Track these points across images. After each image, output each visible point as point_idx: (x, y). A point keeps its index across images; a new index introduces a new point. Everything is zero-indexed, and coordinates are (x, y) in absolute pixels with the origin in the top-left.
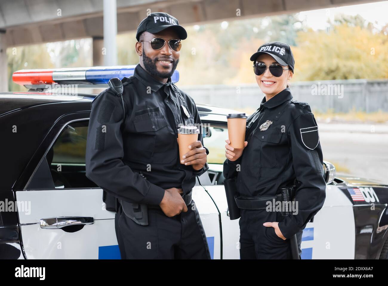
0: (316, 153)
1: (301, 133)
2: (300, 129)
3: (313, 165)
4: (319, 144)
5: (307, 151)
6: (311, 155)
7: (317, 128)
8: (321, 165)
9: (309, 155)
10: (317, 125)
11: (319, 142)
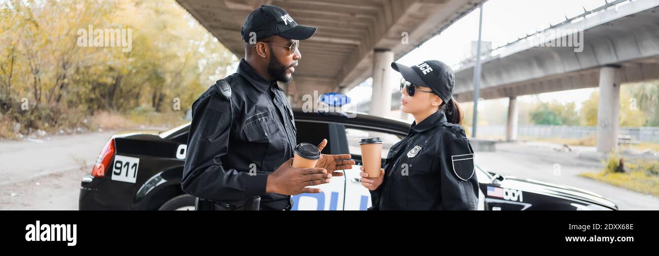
0: (470, 185)
1: (453, 161)
2: (452, 156)
3: (464, 199)
4: (474, 175)
5: (458, 182)
6: (463, 187)
7: (472, 156)
8: (476, 198)
9: (461, 187)
10: (472, 152)
11: (475, 172)
